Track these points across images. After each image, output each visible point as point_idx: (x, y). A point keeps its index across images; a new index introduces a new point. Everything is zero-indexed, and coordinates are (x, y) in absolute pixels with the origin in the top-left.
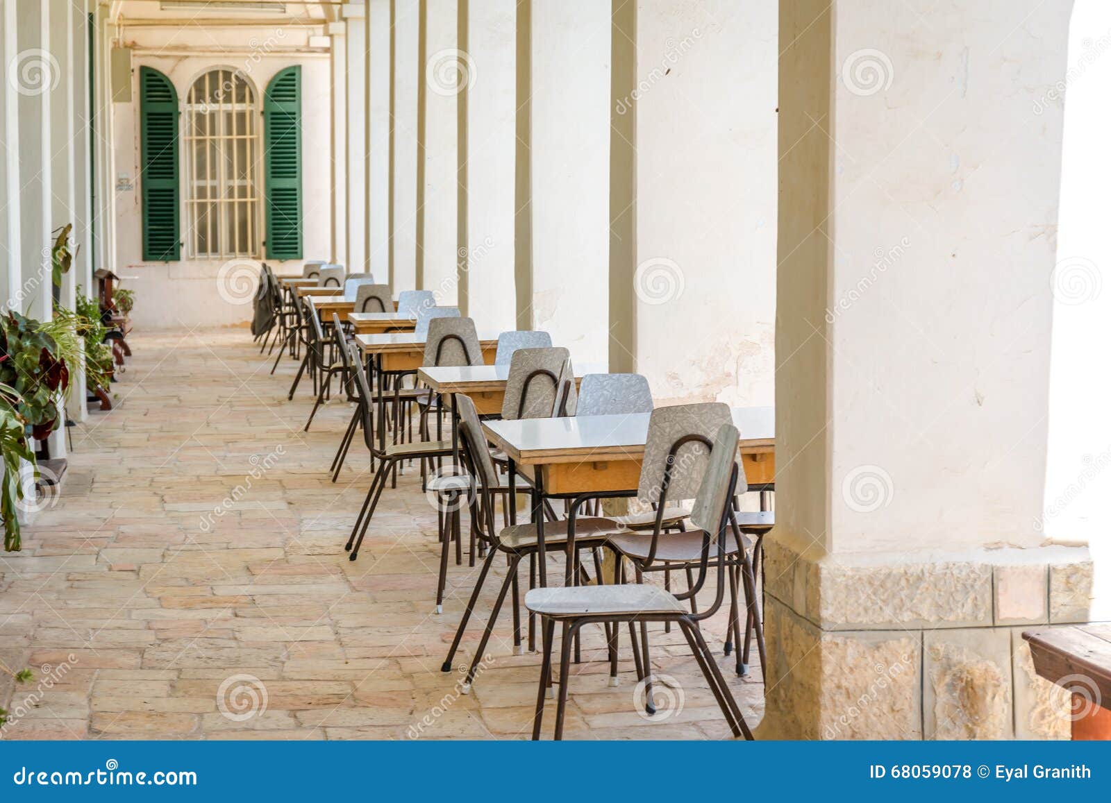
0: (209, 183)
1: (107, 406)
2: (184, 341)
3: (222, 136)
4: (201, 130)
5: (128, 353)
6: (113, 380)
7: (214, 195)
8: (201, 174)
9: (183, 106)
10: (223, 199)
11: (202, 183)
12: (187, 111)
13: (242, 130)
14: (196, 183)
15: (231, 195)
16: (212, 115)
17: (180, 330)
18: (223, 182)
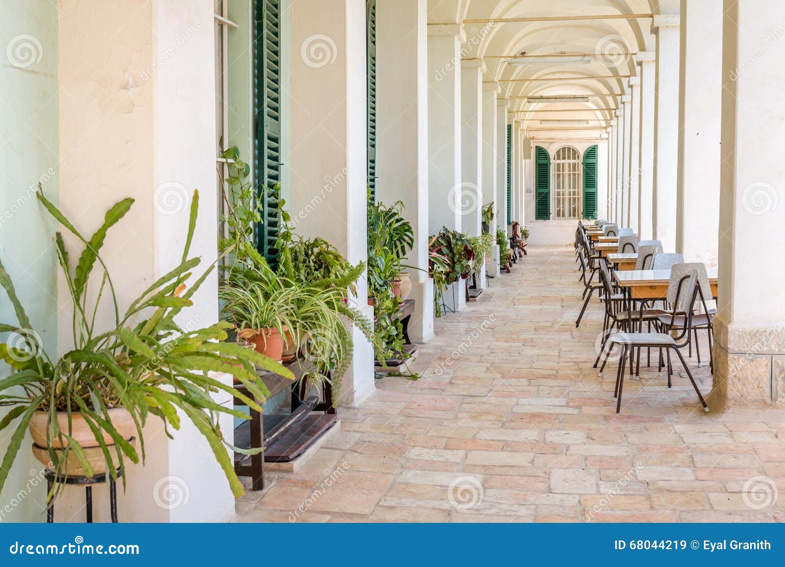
0: (561, 190)
1: (508, 272)
2: (551, 250)
3: (566, 172)
4: (558, 170)
5: (525, 253)
6: (515, 263)
7: (563, 195)
8: (558, 187)
9: (552, 161)
10: (567, 197)
11: (559, 190)
12: (553, 163)
13: (574, 170)
14: (556, 190)
15: (570, 195)
16: (563, 164)
17: (551, 246)
18: (567, 190)
